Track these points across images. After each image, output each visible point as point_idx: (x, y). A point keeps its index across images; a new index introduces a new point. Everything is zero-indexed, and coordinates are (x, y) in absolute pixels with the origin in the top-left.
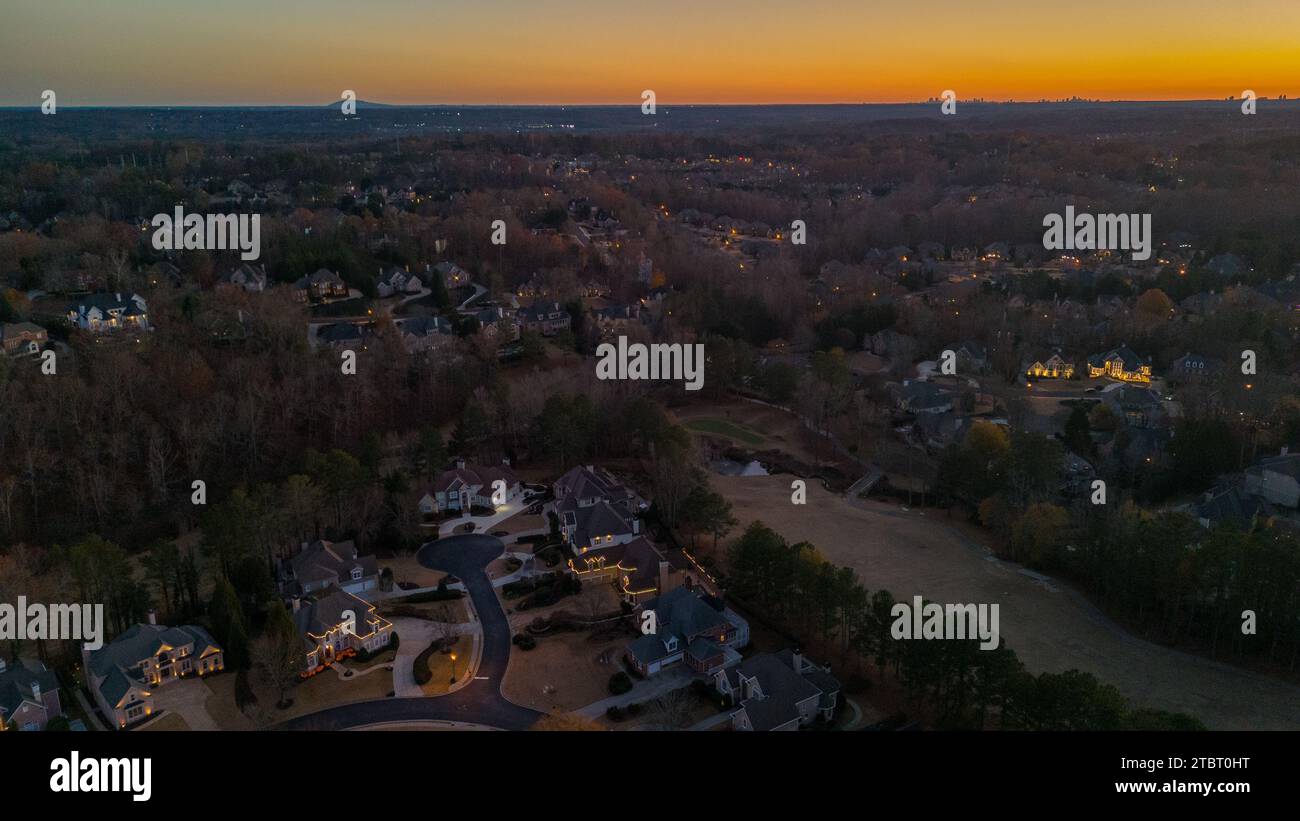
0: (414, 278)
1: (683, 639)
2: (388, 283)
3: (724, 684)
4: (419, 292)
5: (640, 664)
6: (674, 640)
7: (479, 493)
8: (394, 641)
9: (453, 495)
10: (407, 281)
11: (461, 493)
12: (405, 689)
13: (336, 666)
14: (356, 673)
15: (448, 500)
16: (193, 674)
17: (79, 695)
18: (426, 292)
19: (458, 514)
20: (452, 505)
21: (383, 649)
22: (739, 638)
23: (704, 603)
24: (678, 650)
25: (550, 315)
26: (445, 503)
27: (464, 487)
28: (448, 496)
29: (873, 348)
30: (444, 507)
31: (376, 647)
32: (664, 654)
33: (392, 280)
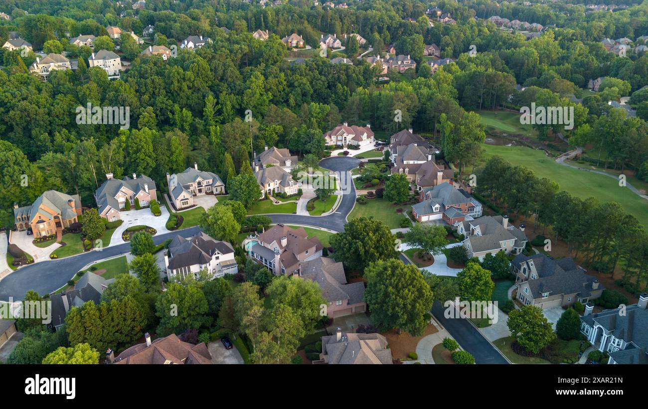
0: (338, 40)
1: (443, 206)
2: (325, 43)
3: (462, 229)
4: (340, 48)
5: (418, 216)
6: (437, 206)
7: (352, 139)
8: (300, 193)
9: (340, 138)
10: (334, 42)
11: (344, 137)
12: (301, 211)
13: (272, 198)
14: (281, 202)
15: (337, 140)
16: (212, 193)
17: (166, 196)
18: (343, 48)
19: (341, 147)
20: (339, 143)
21: (295, 195)
22: (476, 212)
23: (459, 192)
24: (440, 211)
25: (405, 62)
26: (335, 141)
27: (345, 135)
28: (337, 138)
29: (594, 88)
30: (335, 144)
31: (292, 194)
32: (432, 212)
33: (327, 41)
